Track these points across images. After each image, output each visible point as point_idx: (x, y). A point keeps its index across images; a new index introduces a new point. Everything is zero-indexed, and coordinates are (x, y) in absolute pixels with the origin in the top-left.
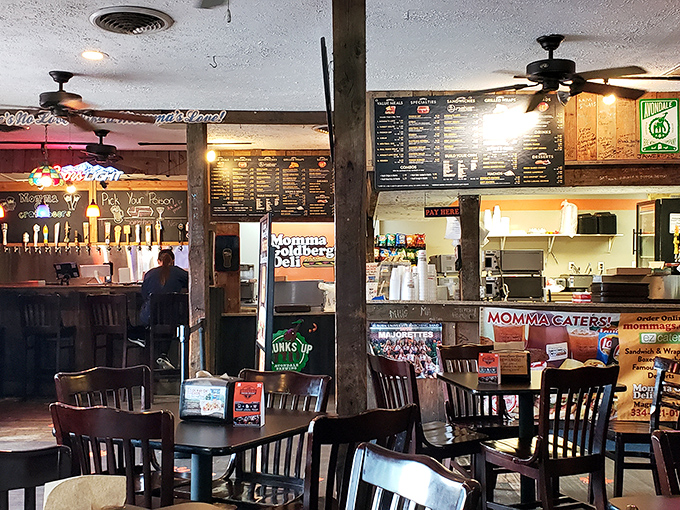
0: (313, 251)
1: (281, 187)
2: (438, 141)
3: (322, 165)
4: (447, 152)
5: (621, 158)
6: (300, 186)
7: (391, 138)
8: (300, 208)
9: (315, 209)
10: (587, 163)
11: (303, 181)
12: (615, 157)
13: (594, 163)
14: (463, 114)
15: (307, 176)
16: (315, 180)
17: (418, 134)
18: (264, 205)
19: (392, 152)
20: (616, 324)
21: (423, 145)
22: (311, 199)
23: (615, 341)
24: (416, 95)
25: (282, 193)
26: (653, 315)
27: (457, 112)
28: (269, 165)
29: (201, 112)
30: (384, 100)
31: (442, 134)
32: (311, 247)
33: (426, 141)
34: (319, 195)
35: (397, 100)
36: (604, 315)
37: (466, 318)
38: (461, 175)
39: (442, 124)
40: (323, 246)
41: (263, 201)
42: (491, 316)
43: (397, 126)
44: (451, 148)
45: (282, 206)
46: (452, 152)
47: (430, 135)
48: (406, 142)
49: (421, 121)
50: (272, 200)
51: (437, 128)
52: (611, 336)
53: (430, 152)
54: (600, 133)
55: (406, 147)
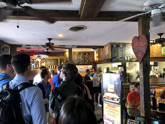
0: (81, 70)
1: (79, 59)
2: (124, 53)
3: (87, 55)
4: (126, 55)
5: (158, 56)
6: (83, 58)
7: (115, 52)
8: (83, 63)
9: (86, 63)
10: (152, 57)
11: (84, 58)
12: (157, 56)
13: (153, 57)
14: (129, 47)
15: (84, 57)
16: (86, 58)
17: (120, 51)
18: (76, 62)
19: (115, 55)
20: (155, 88)
21: (121, 53)
22: (85, 61)
23: (155, 91)
24: (120, 44)
25: (79, 60)
26: (162, 86)
27: (128, 47)
28: (77, 55)
29: (72, 46)
30: (113, 44)
31: (125, 51)
32: (81, 69)
33: (122, 52)
34: (86, 60)
35: (116, 44)
36: (153, 86)
37: (127, 87)
38: (129, 59)
39: (125, 49)
40: (83, 69)
41: (76, 61)
42: (132, 87)
43: (116, 49)
44: (127, 54)
45: (79, 62)
46: (127, 55)
47: (123, 51)
48: (118, 52)
49: (121, 48)
50: (78, 61)
51: (124, 50)
52: (154, 90)
53: (123, 55)
54: (154, 51)
55: (118, 53)
